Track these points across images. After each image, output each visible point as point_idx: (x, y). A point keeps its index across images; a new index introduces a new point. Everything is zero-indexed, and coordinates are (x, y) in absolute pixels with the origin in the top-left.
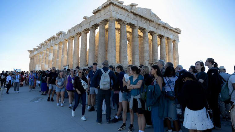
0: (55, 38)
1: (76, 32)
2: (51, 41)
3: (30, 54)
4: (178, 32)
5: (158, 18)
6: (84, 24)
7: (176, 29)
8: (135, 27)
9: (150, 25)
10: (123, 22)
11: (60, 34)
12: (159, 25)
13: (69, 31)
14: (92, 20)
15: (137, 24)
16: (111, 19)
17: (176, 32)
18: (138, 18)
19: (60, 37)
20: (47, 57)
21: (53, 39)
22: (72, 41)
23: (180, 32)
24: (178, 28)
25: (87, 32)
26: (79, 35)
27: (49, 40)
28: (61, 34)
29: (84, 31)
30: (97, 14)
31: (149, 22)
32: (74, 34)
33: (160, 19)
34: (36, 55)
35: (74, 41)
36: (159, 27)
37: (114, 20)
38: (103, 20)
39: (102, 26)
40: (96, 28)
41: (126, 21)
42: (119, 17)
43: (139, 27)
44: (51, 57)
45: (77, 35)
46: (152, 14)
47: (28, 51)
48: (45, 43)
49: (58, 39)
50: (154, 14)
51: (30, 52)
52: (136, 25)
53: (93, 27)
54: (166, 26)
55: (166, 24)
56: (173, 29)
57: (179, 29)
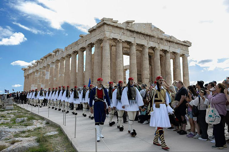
0: (52, 56)
1: (73, 50)
2: (48, 58)
3: (25, 72)
4: (187, 44)
5: (161, 31)
6: (81, 42)
7: (184, 42)
8: (132, 44)
9: (150, 41)
10: (118, 41)
11: (57, 51)
12: (162, 39)
13: (66, 49)
14: (88, 38)
15: (135, 42)
16: (105, 38)
17: (184, 45)
18: (135, 35)
19: (57, 54)
20: (43, 76)
21: (50, 56)
22: (70, 59)
23: (189, 45)
24: (187, 41)
25: (84, 50)
26: (76, 53)
27: (46, 58)
28: (59, 52)
29: (80, 49)
30: (93, 33)
31: (149, 37)
32: (70, 52)
33: (164, 33)
34: (31, 73)
35: (71, 59)
36: (162, 42)
37: (108, 40)
38: (98, 40)
39: (97, 45)
40: (92, 47)
41: (122, 39)
42: (113, 36)
43: (137, 43)
44: (48, 76)
45: (74, 53)
46: (153, 28)
47: (22, 69)
48: (41, 60)
49: (55, 56)
50: (155, 28)
51: (24, 70)
52: (132, 43)
53: (89, 45)
54: (171, 40)
55: (171, 37)
56: (180, 43)
57: (189, 42)
